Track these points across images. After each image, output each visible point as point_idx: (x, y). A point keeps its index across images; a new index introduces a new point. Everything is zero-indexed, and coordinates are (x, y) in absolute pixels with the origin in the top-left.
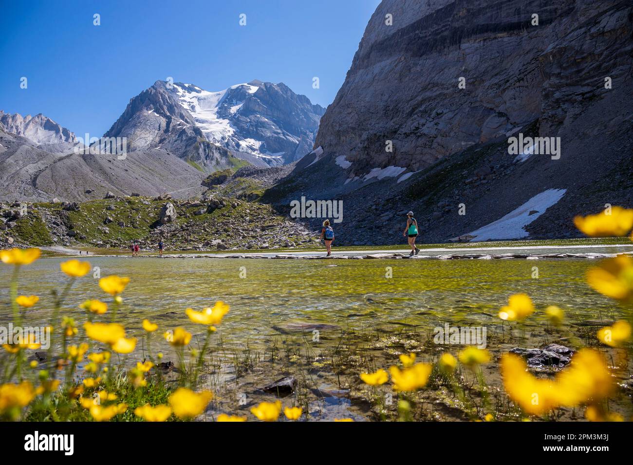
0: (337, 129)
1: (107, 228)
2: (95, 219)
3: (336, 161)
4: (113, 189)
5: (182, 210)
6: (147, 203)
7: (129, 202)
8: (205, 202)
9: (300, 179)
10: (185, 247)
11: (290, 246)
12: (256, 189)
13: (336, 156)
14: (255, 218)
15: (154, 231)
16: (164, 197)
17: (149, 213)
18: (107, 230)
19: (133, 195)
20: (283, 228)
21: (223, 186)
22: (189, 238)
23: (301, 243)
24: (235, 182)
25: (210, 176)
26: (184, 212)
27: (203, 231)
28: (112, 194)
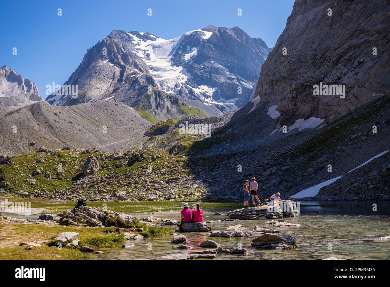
0: (271, 78)
1: (35, 180)
2: (25, 171)
3: (268, 111)
4: (56, 141)
5: (105, 163)
6: (75, 156)
7: (59, 156)
8: (128, 155)
9: (230, 130)
10: (95, 198)
11: (172, 199)
12: (189, 140)
13: (270, 106)
14: (170, 170)
15: (77, 182)
16: (92, 151)
17: (74, 165)
18: (34, 181)
19: (65, 148)
20: (186, 180)
21: (162, 137)
22: (102, 189)
23: (182, 196)
24: (173, 132)
25: (153, 126)
26: (106, 165)
27: (116, 183)
28: (44, 148)
